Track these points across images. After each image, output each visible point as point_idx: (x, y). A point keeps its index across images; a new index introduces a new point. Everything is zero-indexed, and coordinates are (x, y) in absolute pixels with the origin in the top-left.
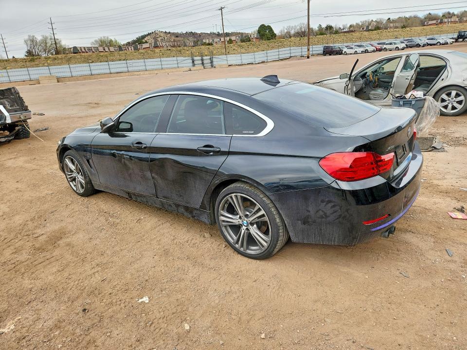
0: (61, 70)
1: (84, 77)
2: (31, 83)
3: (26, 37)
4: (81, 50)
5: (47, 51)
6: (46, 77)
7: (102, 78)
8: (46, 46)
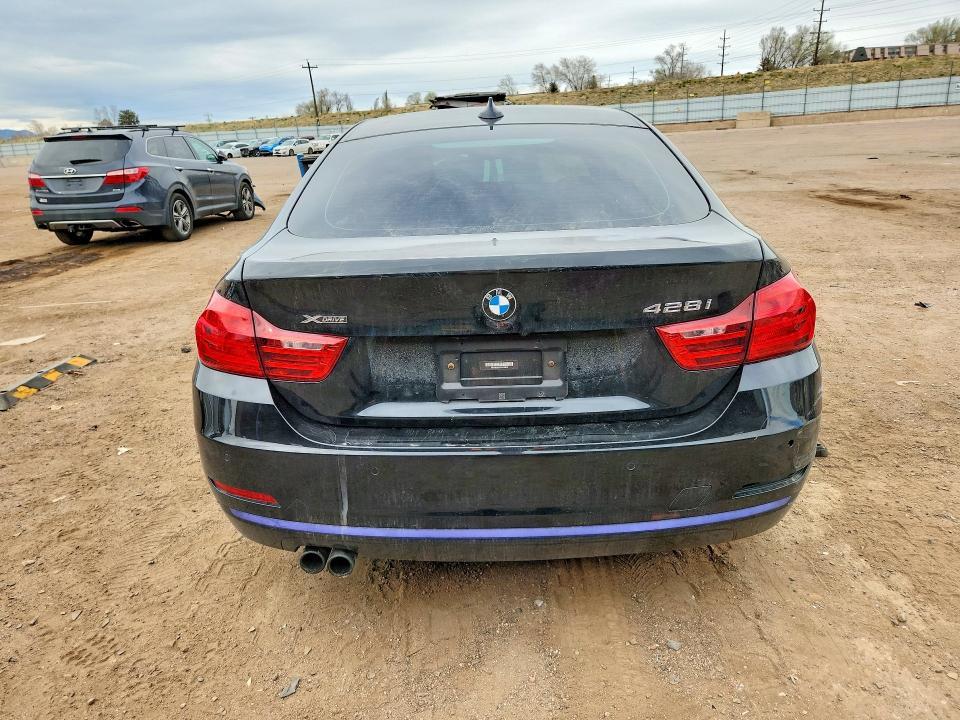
0: (786, 100)
1: (830, 116)
2: (721, 125)
3: (767, 32)
4: (873, 55)
5: (797, 59)
6: (751, 114)
7: (872, 119)
8: (799, 49)
